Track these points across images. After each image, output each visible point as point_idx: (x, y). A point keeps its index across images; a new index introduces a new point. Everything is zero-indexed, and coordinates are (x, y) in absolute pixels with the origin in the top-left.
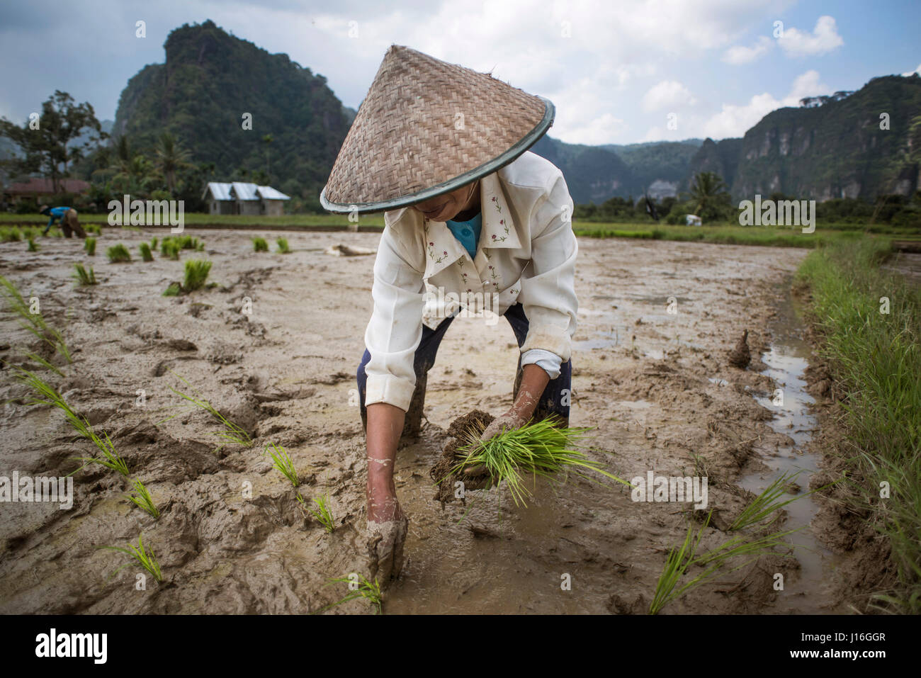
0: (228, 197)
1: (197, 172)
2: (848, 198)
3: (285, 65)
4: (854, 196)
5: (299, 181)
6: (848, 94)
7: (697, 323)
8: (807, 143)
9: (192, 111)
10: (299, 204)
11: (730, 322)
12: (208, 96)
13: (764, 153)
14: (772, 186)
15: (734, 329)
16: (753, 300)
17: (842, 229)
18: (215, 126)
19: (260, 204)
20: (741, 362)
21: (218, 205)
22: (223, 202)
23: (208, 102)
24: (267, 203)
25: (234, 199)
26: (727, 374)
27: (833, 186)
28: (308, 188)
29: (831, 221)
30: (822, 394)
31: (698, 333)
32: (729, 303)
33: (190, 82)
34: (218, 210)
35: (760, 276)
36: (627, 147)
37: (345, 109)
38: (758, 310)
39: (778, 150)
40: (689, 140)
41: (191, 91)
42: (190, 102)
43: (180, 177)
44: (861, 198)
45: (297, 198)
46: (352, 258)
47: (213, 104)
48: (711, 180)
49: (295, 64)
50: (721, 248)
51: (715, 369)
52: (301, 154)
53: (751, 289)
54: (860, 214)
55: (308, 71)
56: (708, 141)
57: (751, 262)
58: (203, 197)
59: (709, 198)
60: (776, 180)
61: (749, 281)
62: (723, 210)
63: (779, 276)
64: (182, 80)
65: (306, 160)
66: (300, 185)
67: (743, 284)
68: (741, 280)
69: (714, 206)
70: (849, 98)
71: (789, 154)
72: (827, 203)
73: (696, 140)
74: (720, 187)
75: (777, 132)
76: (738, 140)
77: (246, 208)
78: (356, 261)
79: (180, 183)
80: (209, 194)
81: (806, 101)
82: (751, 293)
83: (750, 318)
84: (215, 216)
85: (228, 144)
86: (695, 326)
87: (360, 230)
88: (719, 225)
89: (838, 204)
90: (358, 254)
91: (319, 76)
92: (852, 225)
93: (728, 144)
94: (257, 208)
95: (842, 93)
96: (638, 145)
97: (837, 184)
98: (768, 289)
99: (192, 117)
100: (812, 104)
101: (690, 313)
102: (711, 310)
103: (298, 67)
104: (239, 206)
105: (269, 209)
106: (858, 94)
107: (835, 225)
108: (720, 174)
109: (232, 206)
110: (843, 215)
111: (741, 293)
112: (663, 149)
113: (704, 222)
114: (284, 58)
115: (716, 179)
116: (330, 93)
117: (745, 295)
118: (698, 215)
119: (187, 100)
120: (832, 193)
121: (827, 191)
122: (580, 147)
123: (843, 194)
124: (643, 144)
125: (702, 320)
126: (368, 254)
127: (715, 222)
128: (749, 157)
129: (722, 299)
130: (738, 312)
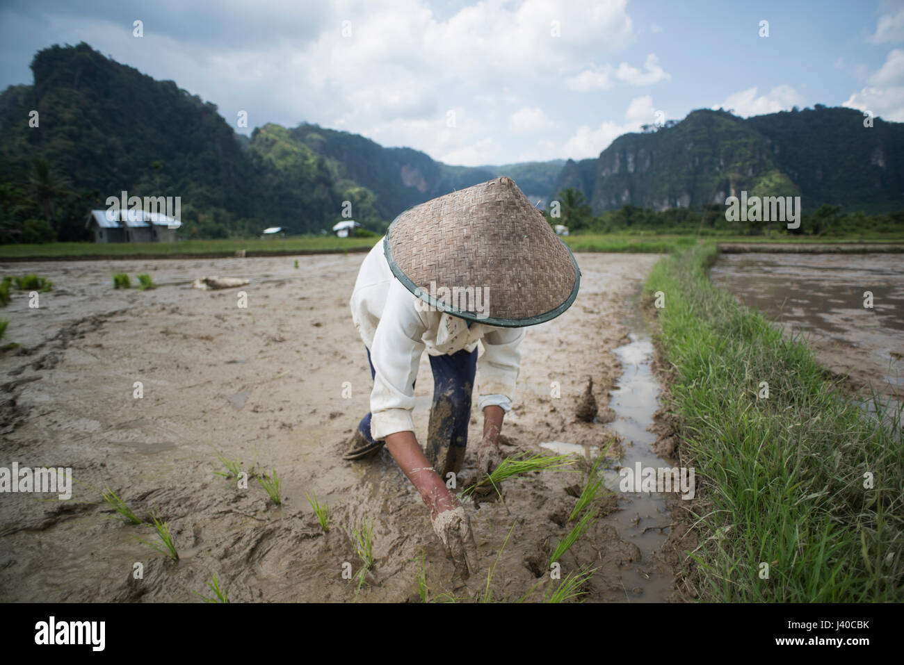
0: (116, 225)
1: (79, 200)
2: (682, 207)
3: (173, 92)
4: (686, 205)
5: (194, 206)
6: (676, 123)
7: (549, 357)
8: (648, 162)
9: (72, 136)
10: (195, 229)
11: (582, 352)
12: (89, 121)
13: (616, 170)
14: (624, 198)
15: (585, 362)
16: (606, 319)
17: (680, 233)
18: (99, 152)
19: (151, 230)
20: (588, 415)
21: (104, 233)
22: (110, 230)
23: (89, 128)
24: (160, 230)
25: (121, 226)
26: (572, 435)
27: (670, 197)
28: (204, 213)
29: (671, 226)
30: (671, 454)
31: (549, 371)
32: (583, 326)
33: (67, 106)
34: (105, 238)
35: (614, 288)
36: (502, 167)
37: (238, 135)
38: (610, 332)
39: (626, 168)
40: (554, 161)
41: (67, 115)
42: (67, 128)
43: (60, 204)
44: (691, 208)
45: (192, 222)
46: (216, 293)
47: (95, 129)
48: (573, 195)
49: (184, 91)
50: (583, 258)
51: (560, 428)
52: (195, 180)
53: (605, 304)
54: (692, 220)
55: (197, 98)
56: (570, 161)
57: (607, 272)
58: (87, 225)
59: (573, 210)
60: (627, 193)
61: (604, 295)
62: (586, 220)
63: (630, 287)
64: (57, 103)
65: (201, 186)
66: (196, 210)
67: (599, 299)
68: (596, 294)
69: (578, 216)
70: (676, 126)
71: (635, 171)
72: (667, 212)
73: (560, 161)
74: (581, 201)
75: (624, 152)
76: (594, 160)
77: (136, 235)
78: (220, 295)
79: (60, 211)
80: (94, 221)
81: (645, 127)
82: (605, 310)
83: (602, 343)
84: (102, 244)
85: (115, 170)
86: (547, 361)
87: (248, 255)
88: (583, 234)
89: (675, 212)
90: (227, 287)
91: (209, 103)
92: (687, 229)
93: (586, 163)
94: (148, 235)
95: (671, 122)
96: (510, 165)
97: (673, 196)
98: (620, 304)
99: (71, 143)
100: (650, 130)
101: (544, 342)
102: (566, 337)
103: (186, 95)
104: (128, 232)
105: (161, 235)
106: (683, 123)
107: (675, 229)
108: (582, 190)
109: (121, 232)
110: (679, 221)
111: (596, 310)
112: (533, 168)
113: (571, 231)
114: (171, 85)
115: (578, 194)
116: (221, 120)
117: (598, 313)
118: (565, 225)
119: (64, 124)
120: (670, 203)
121: (666, 202)
122: (460, 168)
123: (678, 204)
124: (517, 165)
125: (556, 351)
126: (238, 286)
127: (580, 231)
128: (604, 174)
129: (578, 320)
130: (591, 336)
